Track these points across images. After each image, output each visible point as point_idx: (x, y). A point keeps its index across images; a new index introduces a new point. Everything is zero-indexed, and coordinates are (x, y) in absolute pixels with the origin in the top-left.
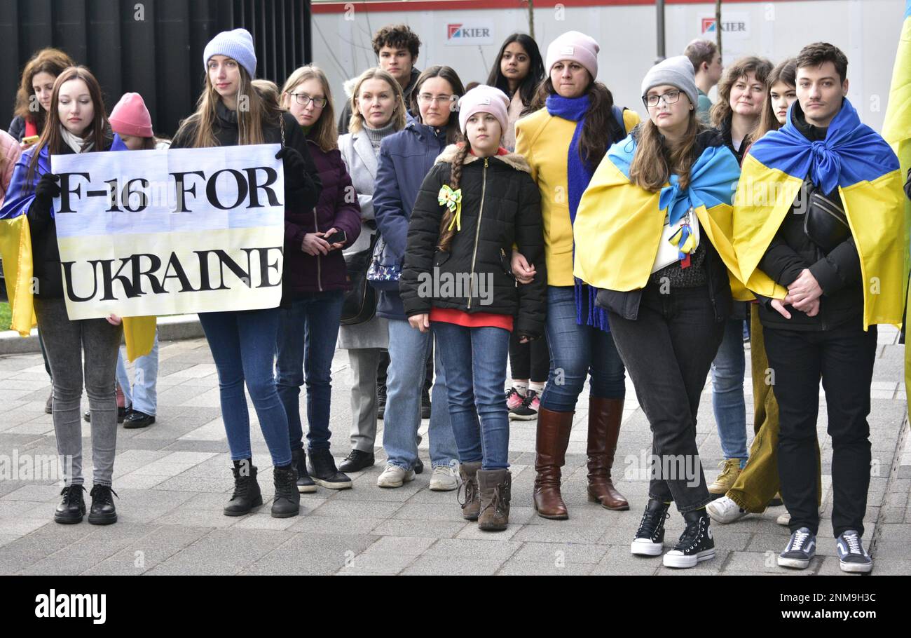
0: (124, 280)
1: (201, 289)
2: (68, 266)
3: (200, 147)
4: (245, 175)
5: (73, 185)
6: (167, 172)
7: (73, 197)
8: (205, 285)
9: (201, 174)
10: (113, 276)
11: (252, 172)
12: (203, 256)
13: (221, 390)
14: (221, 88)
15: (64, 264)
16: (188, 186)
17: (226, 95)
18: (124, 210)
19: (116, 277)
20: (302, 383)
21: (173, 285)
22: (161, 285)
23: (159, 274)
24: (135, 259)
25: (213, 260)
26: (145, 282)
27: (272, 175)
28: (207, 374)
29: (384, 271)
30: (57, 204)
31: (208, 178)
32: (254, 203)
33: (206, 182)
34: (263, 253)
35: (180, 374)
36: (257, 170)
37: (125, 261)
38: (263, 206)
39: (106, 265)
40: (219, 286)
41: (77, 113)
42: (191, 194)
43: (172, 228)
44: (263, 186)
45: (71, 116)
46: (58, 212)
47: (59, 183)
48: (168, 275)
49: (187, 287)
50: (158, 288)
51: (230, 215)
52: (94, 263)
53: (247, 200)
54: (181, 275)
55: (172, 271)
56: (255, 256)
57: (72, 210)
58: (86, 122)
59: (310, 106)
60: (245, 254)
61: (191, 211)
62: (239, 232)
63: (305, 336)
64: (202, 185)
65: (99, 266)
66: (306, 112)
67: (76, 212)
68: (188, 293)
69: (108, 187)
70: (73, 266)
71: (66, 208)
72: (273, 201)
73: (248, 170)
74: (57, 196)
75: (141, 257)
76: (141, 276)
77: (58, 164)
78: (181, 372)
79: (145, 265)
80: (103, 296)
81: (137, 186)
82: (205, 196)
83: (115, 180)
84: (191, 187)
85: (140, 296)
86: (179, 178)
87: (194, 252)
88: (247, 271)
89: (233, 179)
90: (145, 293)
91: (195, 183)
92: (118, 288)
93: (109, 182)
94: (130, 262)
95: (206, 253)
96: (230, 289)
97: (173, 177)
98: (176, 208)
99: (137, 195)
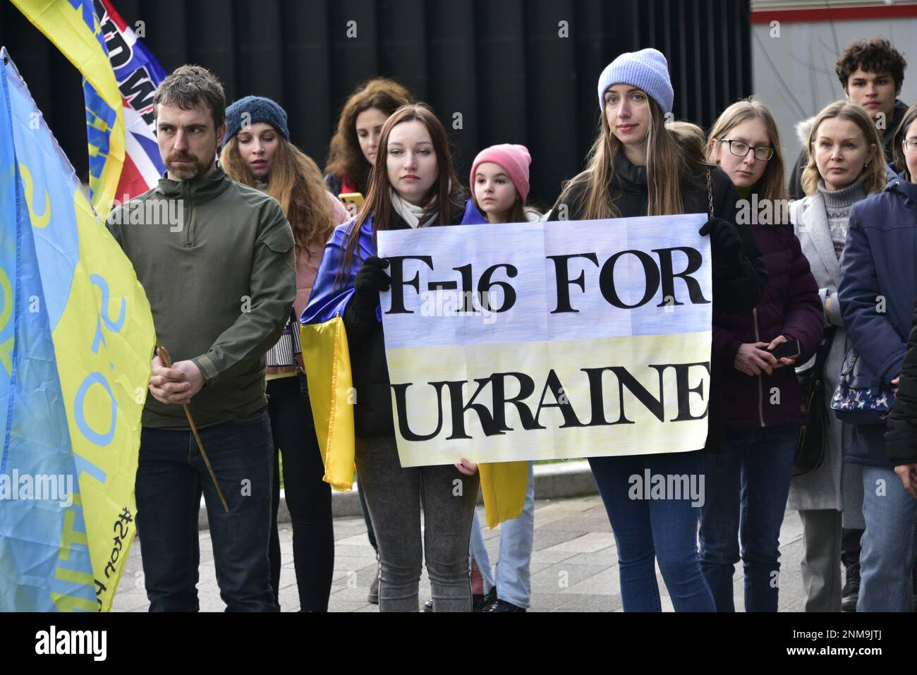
0: (481, 410)
1: (592, 424)
2: (401, 389)
3: (592, 218)
4: (656, 258)
5: (408, 273)
6: (543, 255)
7: (409, 291)
8: (598, 418)
9: (592, 257)
10: (465, 404)
11: (665, 254)
12: (595, 376)
13: (621, 569)
14: (625, 132)
15: (395, 386)
16: (573, 274)
17: (630, 143)
19: (470, 405)
20: (737, 560)
21: (551, 418)
22: (534, 417)
23: (532, 402)
24: (498, 381)
25: (610, 382)
26: (511, 412)
27: (695, 260)
28: (603, 547)
29: (855, 396)
30: (386, 301)
31: (602, 263)
32: (670, 299)
33: (600, 269)
34: (682, 371)
35: (561, 548)
36: (672, 252)
37: (482, 383)
38: (682, 304)
39: (456, 388)
40: (617, 418)
41: (413, 168)
42: (577, 286)
43: (551, 335)
44: (682, 275)
45: (405, 173)
46: (386, 313)
47: (388, 271)
48: (544, 403)
49: (571, 419)
50: (530, 422)
51: (633, 316)
52: (438, 386)
53: (659, 294)
54: (563, 403)
55: (550, 398)
56: (670, 375)
57: (406, 309)
58: (427, 180)
59: (749, 158)
60: (656, 373)
61: (578, 311)
62: (647, 342)
63: (742, 492)
64: (593, 274)
65: (446, 390)
66: (743, 167)
67: (412, 312)
68: (573, 429)
69: (458, 277)
70: (409, 390)
71: (398, 307)
72: (696, 296)
73: (660, 252)
74: (386, 290)
75: (505, 377)
77: (387, 243)
78: (563, 545)
79: (512, 388)
80: (450, 434)
81: (500, 275)
82: (598, 289)
83: (469, 267)
84: (577, 276)
85: (505, 433)
86: (561, 263)
87: (582, 370)
88: (658, 398)
89: (638, 264)
90: (512, 429)
91: (583, 271)
92: (472, 421)
93: (461, 269)
94: (490, 384)
95: (600, 371)
96: (634, 422)
97: (552, 262)
98: (555, 307)
99: (501, 288)
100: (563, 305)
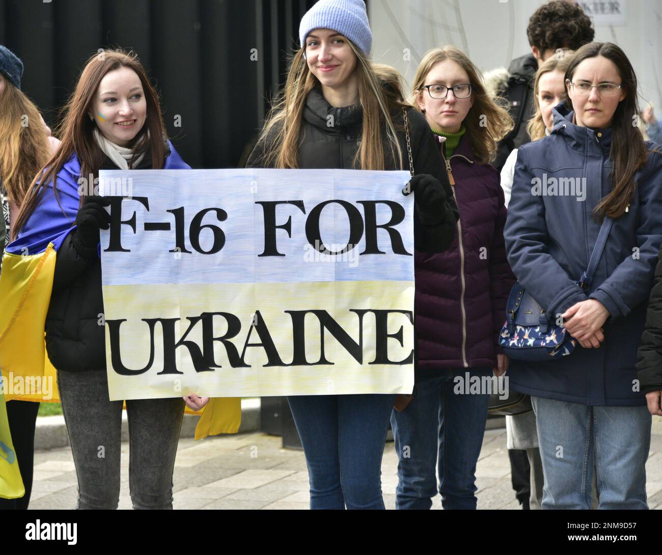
0: (192, 346)
1: (293, 364)
2: (115, 325)
4: (361, 209)
5: (126, 216)
6: (253, 201)
7: (126, 230)
8: (299, 358)
9: (300, 204)
10: (177, 340)
11: (370, 206)
12: (298, 318)
13: (312, 498)
15: (110, 322)
16: (280, 220)
18: (193, 250)
19: (182, 342)
21: (256, 356)
22: (240, 355)
23: (238, 341)
24: (207, 319)
25: (312, 324)
26: (219, 349)
27: (398, 213)
30: (105, 239)
31: (308, 211)
32: (372, 248)
33: (306, 216)
34: (381, 317)
36: (377, 204)
37: (193, 321)
38: (384, 253)
39: (168, 325)
40: (318, 359)
42: (284, 231)
43: (257, 277)
44: (385, 227)
46: (105, 251)
47: (108, 209)
48: (249, 343)
49: (274, 359)
50: (236, 361)
52: (151, 323)
53: (362, 244)
54: (267, 343)
55: (256, 338)
56: (370, 320)
57: (123, 247)
59: (449, 98)
60: (356, 317)
61: (284, 255)
62: (349, 287)
63: (439, 427)
64: (300, 220)
65: (159, 326)
66: (445, 107)
67: (129, 251)
68: (276, 369)
69: (171, 219)
70: (123, 326)
71: (115, 246)
72: (398, 247)
73: (365, 203)
74: (105, 228)
75: (214, 317)
76: (214, 342)
79: (220, 327)
80: (162, 369)
81: (210, 218)
82: (304, 235)
83: (182, 209)
84: (284, 222)
85: (214, 370)
86: (269, 208)
87: (286, 312)
88: (358, 342)
89: (343, 213)
90: (220, 367)
91: (290, 217)
92: (183, 357)
93: (174, 212)
94: (200, 323)
95: (303, 313)
96: (333, 364)
97: (261, 207)
98: (262, 251)
99: (211, 231)
100: (270, 249)
